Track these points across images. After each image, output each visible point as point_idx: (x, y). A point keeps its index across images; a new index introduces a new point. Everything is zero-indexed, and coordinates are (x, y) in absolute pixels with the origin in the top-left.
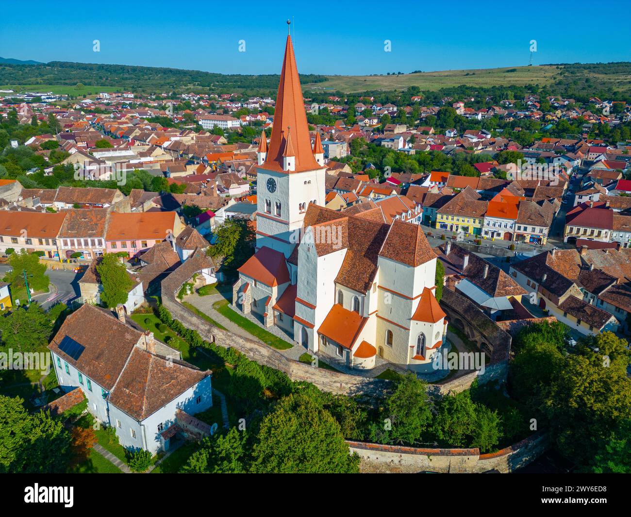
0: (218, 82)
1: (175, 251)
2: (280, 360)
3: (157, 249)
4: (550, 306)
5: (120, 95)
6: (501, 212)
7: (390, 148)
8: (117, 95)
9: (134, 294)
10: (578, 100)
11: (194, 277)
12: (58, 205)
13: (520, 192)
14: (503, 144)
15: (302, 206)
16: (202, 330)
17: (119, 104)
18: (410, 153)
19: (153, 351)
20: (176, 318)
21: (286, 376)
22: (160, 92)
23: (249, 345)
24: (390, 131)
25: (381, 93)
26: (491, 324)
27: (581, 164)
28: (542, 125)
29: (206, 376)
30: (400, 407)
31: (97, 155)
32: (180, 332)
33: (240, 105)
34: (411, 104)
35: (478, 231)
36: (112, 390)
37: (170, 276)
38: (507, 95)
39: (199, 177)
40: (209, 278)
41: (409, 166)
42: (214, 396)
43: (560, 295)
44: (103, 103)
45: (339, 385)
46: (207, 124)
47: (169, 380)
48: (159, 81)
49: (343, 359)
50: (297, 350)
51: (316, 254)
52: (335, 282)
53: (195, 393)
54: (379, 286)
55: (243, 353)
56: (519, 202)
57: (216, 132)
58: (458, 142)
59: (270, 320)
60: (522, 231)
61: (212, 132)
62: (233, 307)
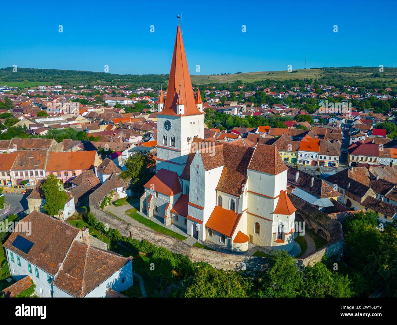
0: (116, 79)
1: (96, 176)
2: (182, 247)
3: (83, 175)
4: (354, 204)
5: (53, 87)
6: (309, 148)
7: (229, 114)
8: (51, 87)
9: (68, 206)
10: (337, 87)
11: (111, 193)
12: (12, 151)
13: (316, 137)
14: (297, 111)
16: (121, 228)
17: (52, 92)
18: (242, 117)
19: (88, 243)
20: (101, 221)
21: (187, 259)
22: (79, 85)
23: (158, 237)
24: (227, 105)
25: (219, 84)
26: (324, 216)
27: (346, 122)
28: (318, 101)
29: (128, 261)
30: (279, 277)
31: (38, 120)
32: (103, 232)
33: (131, 92)
34: (239, 90)
35: (295, 161)
36: (56, 275)
37: (95, 192)
38: (295, 84)
39: (108, 132)
40: (122, 194)
41: (243, 123)
42: (134, 277)
43: (362, 196)
44: (41, 92)
45: (228, 263)
46: (111, 103)
47: (101, 265)
48: (78, 79)
49: (225, 245)
50: (190, 241)
51: (204, 169)
52: (217, 190)
53: (120, 275)
54: (248, 191)
55: (153, 244)
56: (319, 141)
57: (118, 107)
58: (270, 111)
59: (168, 221)
60: (323, 159)
61: (115, 107)
62: (141, 213)
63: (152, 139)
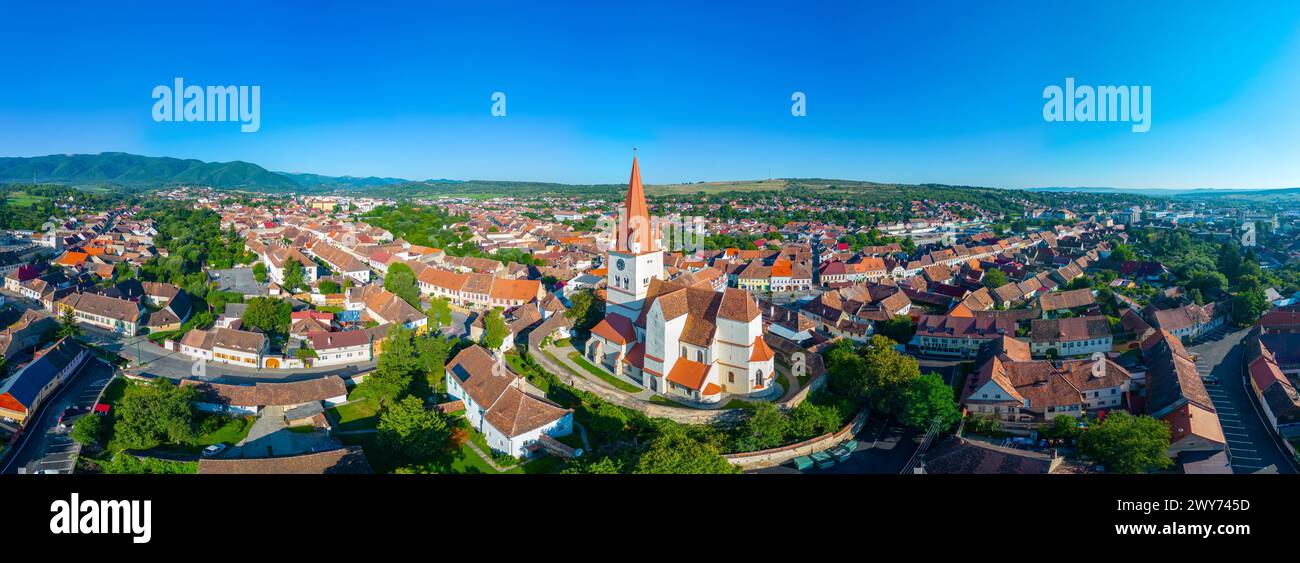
1: (539, 310)
3: (525, 306)
4: (832, 330)
6: (782, 273)
8: (504, 199)
9: (507, 340)
10: (802, 199)
11: (553, 332)
12: (464, 269)
13: (787, 258)
14: (766, 227)
15: (645, 281)
16: (562, 375)
19: (523, 390)
20: (540, 363)
22: (530, 197)
23: (605, 391)
25: (680, 196)
27: (814, 237)
28: (785, 214)
29: (568, 413)
31: (489, 236)
32: (542, 374)
33: (582, 204)
34: (702, 203)
35: (768, 287)
37: (535, 329)
38: (761, 196)
39: (555, 254)
40: (565, 333)
42: (574, 427)
43: (837, 321)
44: (495, 204)
45: (696, 418)
46: (560, 218)
47: (537, 413)
48: (530, 190)
49: (692, 397)
50: (646, 392)
51: (664, 319)
52: (679, 341)
53: (558, 424)
54: (719, 341)
55: (600, 396)
56: (791, 263)
57: (566, 223)
58: (737, 227)
59: (619, 370)
60: (796, 283)
61: (563, 223)
62: (586, 358)
63: (602, 266)
